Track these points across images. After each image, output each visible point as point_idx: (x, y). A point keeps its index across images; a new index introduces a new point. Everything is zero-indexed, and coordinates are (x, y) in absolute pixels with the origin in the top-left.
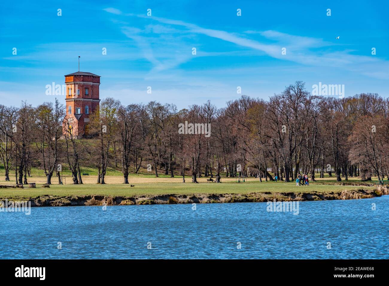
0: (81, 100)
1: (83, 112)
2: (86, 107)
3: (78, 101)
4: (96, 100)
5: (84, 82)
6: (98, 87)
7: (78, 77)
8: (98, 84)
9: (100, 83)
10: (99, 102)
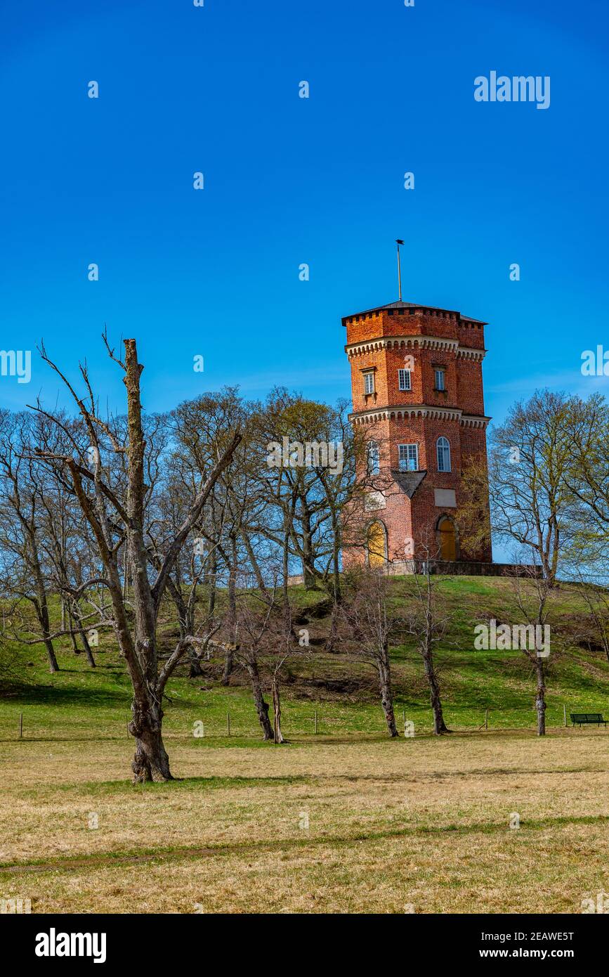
0: (420, 414)
1: (428, 462)
2: (440, 443)
3: (406, 416)
4: (473, 420)
5: (428, 339)
6: (476, 366)
7: (401, 317)
8: (479, 352)
9: (483, 349)
10: (484, 427)
